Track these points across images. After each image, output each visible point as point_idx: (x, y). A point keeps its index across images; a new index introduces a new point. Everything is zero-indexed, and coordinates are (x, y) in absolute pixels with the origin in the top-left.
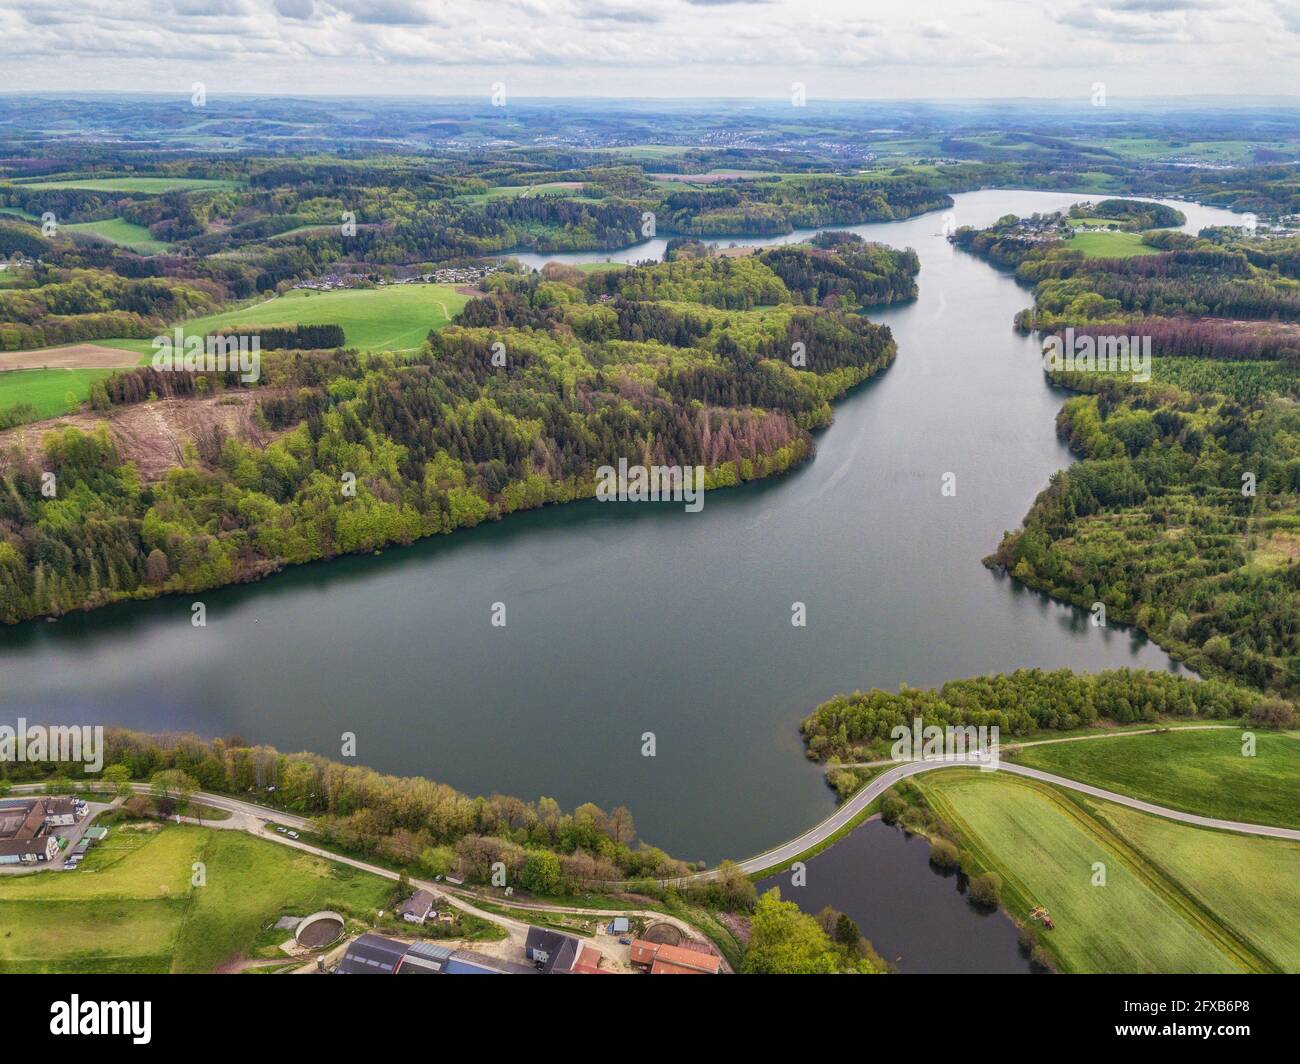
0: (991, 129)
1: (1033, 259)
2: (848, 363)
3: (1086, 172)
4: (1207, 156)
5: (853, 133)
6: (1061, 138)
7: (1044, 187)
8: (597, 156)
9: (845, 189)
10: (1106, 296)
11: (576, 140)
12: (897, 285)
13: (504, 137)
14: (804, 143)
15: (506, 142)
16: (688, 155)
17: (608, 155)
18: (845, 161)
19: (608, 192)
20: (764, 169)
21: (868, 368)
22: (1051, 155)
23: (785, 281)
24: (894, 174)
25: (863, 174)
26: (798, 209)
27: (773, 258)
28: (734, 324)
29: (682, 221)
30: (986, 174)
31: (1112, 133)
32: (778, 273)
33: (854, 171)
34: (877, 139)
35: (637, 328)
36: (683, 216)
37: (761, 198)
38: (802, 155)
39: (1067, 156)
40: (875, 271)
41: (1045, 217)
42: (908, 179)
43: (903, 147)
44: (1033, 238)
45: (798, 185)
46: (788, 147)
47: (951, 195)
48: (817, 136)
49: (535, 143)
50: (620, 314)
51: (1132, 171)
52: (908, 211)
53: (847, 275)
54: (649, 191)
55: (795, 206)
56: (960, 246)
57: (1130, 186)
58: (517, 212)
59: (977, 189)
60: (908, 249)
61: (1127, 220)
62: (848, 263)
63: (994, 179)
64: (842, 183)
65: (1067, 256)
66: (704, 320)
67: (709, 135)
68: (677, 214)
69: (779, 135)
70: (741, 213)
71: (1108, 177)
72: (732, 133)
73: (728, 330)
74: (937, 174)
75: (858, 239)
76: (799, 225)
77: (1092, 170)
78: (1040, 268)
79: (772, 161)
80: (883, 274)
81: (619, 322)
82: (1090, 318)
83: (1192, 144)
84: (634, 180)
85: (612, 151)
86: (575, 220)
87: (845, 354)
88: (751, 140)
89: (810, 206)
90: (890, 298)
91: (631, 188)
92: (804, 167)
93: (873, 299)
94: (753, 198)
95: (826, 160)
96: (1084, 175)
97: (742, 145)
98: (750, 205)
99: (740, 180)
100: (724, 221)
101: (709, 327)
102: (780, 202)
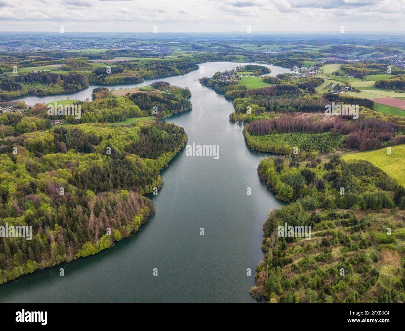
0: (206, 41)
1: (230, 89)
2: (167, 150)
3: (237, 55)
4: (268, 49)
5: (163, 43)
6: (227, 44)
7: (226, 60)
8: (73, 53)
9: (162, 63)
10: (260, 106)
11: (67, 47)
12: (184, 105)
13: (39, 46)
14: (148, 47)
15: (39, 48)
16: (107, 52)
17: (77, 53)
18: (162, 53)
19: (72, 68)
20: (134, 57)
21: (176, 150)
22: (225, 49)
23: (139, 107)
24: (178, 57)
25: (168, 58)
26: (146, 72)
27: (134, 97)
28: (113, 137)
29: (101, 79)
30: (208, 57)
31: (241, 42)
32: (136, 104)
33: (165, 56)
34: (171, 45)
35: (63, 144)
36: (101, 77)
37: (131, 69)
38: (147, 51)
39: (230, 50)
40: (175, 100)
41: (229, 72)
42: (183, 59)
43: (181, 48)
44: (228, 81)
45: (146, 63)
46: (143, 48)
47: (198, 65)
48: (153, 44)
49: (51, 49)
50: (55, 136)
51: (250, 54)
52: (184, 71)
53: (164, 102)
54: (89, 67)
55: (144, 71)
56: (204, 84)
57: (251, 60)
58: (29, 79)
59: (206, 62)
60: (186, 88)
61: (255, 72)
62: (164, 97)
63: (211, 59)
64: (161, 62)
65: (241, 88)
66: (98, 135)
67: (116, 45)
68: (99, 77)
69: (140, 44)
70: (124, 75)
71: (244, 57)
72: (124, 44)
73: (110, 140)
74: (192, 57)
75: (167, 84)
76: (147, 78)
77: (238, 54)
78: (233, 93)
79: (137, 54)
80: (178, 101)
81: (54, 141)
82: (256, 115)
83: (264, 46)
84: (83, 63)
85: (78, 51)
86: (54, 82)
87: (166, 145)
88: (131, 46)
89: (150, 71)
90: (182, 111)
91: (82, 66)
92: (148, 56)
93: (176, 111)
94: (129, 69)
95: (156, 53)
96: (237, 56)
97: (127, 48)
98: (127, 72)
99: (125, 61)
100: (118, 79)
101: (101, 139)
102: (139, 70)
